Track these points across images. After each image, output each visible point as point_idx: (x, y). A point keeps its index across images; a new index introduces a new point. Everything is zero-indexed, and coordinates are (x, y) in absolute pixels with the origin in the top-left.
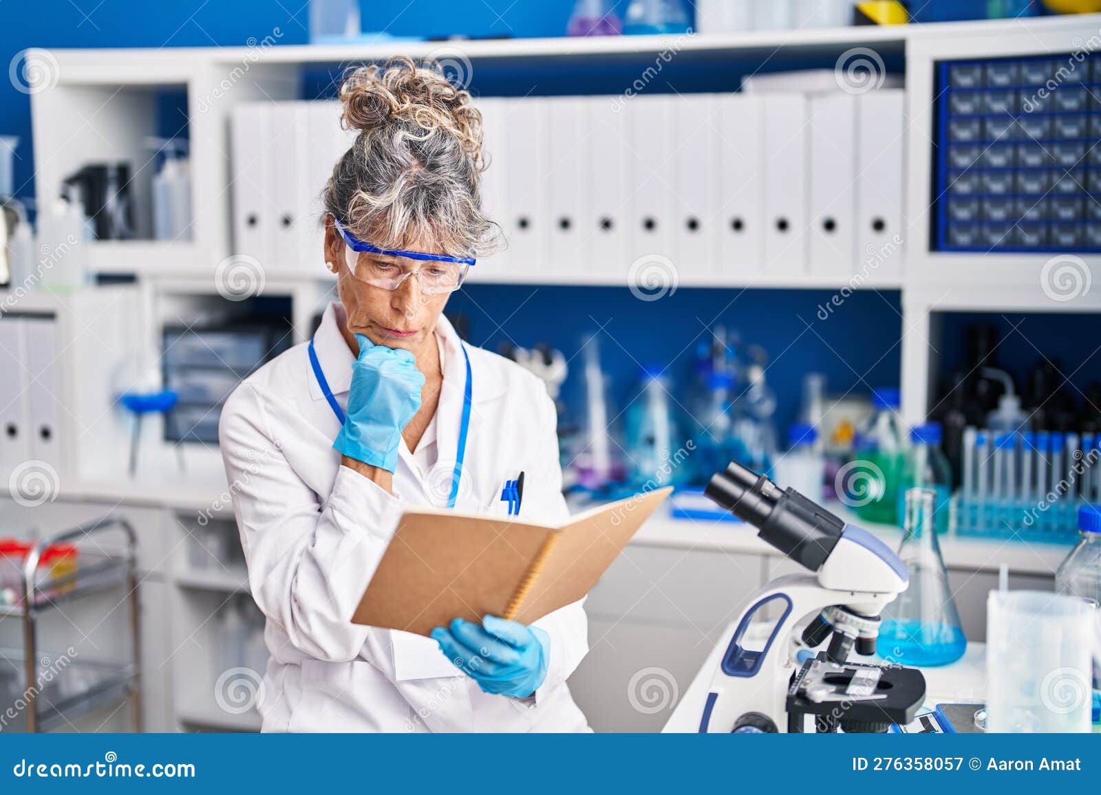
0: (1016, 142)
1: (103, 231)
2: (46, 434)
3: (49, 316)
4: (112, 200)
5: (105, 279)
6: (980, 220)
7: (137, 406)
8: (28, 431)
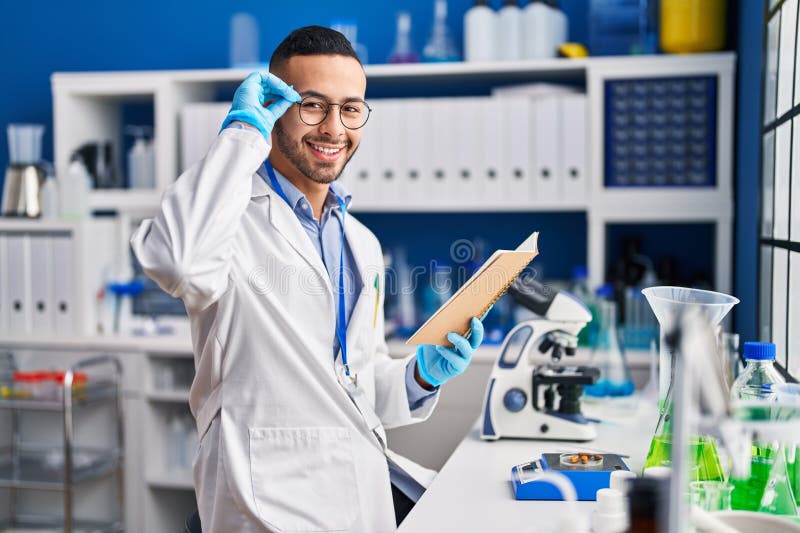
0: (651, 125)
1: (97, 184)
2: (63, 307)
3: (66, 234)
4: (101, 166)
5: (99, 214)
6: (632, 170)
7: (119, 291)
8: (51, 306)
